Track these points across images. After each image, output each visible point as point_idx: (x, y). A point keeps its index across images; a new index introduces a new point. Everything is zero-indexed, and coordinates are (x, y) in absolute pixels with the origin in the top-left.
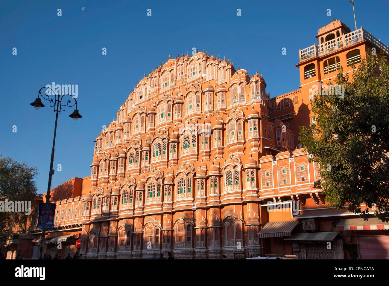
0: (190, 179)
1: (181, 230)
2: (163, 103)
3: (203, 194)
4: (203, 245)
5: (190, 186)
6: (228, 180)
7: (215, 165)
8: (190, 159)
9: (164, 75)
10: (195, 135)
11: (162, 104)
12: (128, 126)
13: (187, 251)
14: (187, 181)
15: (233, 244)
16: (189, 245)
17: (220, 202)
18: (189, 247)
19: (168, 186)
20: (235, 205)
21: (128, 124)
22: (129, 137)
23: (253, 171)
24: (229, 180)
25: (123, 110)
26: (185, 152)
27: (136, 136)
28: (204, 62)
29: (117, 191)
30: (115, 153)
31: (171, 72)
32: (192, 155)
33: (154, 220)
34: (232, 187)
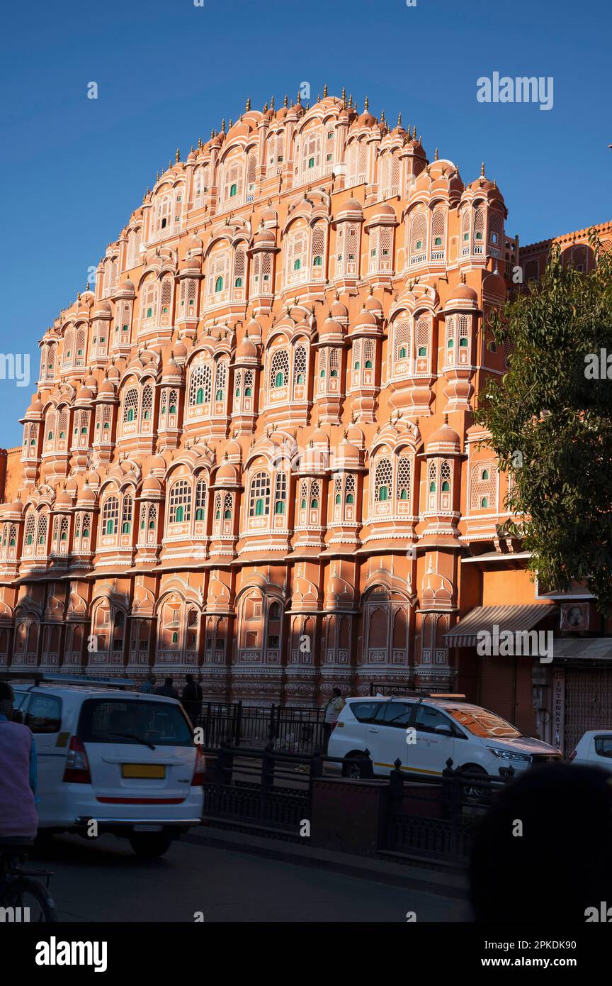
0: (284, 476)
1: (254, 616)
2: (224, 246)
3: (314, 520)
4: (307, 660)
5: (284, 497)
6: (381, 485)
7: (351, 442)
8: (285, 418)
9: (230, 161)
10: (303, 349)
11: (220, 248)
12: (127, 308)
13: (267, 673)
14: (276, 482)
15: (383, 660)
16: (272, 657)
17: (359, 546)
18: (273, 664)
19: (225, 491)
20: (394, 554)
21: (125, 302)
22: (127, 342)
23: (446, 464)
24: (384, 485)
25: (115, 258)
26: (274, 396)
27: (147, 342)
28: (341, 128)
29: (90, 499)
30: (88, 387)
31: (250, 154)
32: (294, 408)
33: (186, 585)
34: (388, 505)
